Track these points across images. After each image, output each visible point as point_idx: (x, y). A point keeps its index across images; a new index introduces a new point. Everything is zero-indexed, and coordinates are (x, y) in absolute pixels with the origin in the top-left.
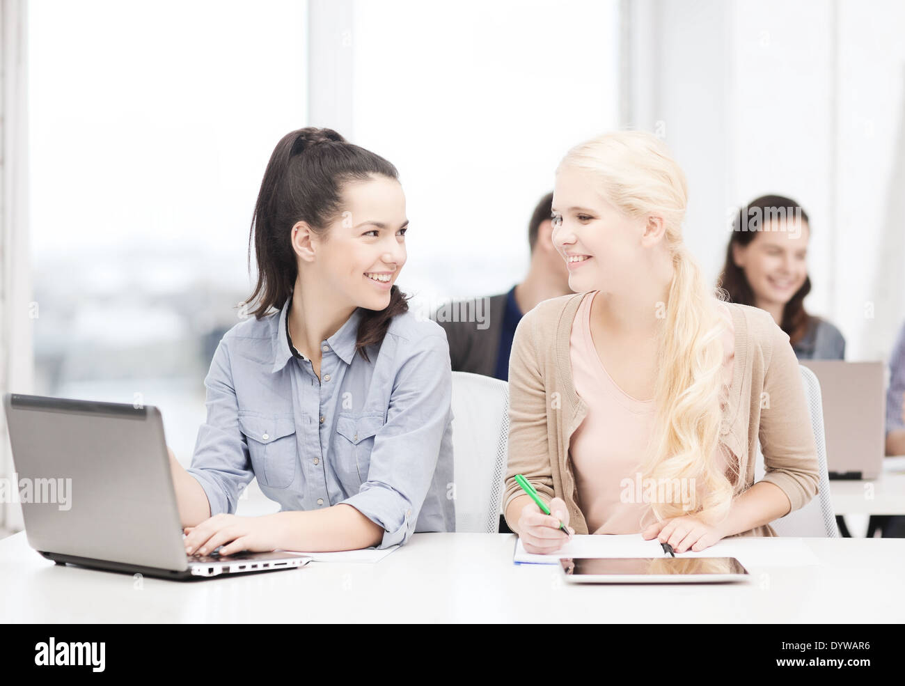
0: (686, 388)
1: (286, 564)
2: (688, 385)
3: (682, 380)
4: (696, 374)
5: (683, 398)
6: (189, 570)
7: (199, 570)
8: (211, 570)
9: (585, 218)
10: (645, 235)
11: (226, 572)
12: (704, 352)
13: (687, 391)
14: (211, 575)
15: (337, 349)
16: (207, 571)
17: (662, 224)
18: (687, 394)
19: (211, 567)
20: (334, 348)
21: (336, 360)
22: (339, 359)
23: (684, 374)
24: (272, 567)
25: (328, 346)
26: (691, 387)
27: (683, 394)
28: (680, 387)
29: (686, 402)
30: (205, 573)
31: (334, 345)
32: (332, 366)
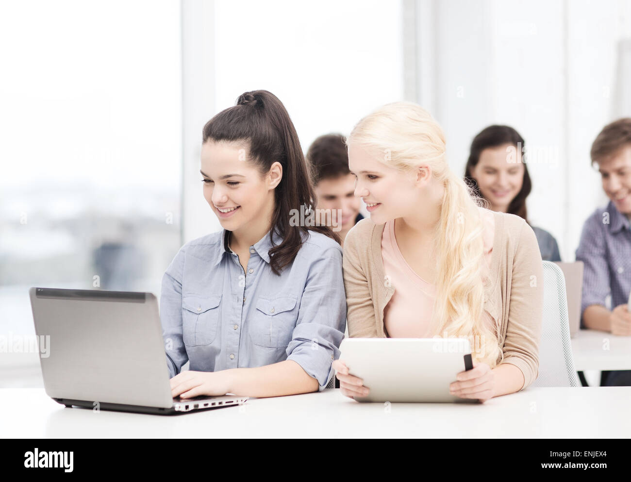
0: (457, 272)
1: (233, 402)
2: (459, 269)
3: (454, 269)
4: (464, 262)
5: (456, 279)
6: (173, 408)
7: (180, 407)
8: (187, 407)
9: (372, 177)
10: (418, 180)
11: (196, 408)
12: (469, 247)
13: (458, 274)
14: (187, 410)
15: (261, 252)
16: (185, 407)
17: (428, 171)
18: (459, 275)
19: (187, 405)
20: (258, 251)
21: (259, 259)
22: (261, 258)
23: (455, 264)
24: (224, 404)
25: (254, 250)
26: (461, 271)
27: (455, 276)
28: (453, 271)
29: (459, 281)
30: (183, 409)
31: (258, 249)
32: (256, 263)
